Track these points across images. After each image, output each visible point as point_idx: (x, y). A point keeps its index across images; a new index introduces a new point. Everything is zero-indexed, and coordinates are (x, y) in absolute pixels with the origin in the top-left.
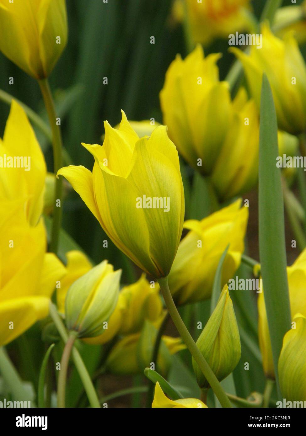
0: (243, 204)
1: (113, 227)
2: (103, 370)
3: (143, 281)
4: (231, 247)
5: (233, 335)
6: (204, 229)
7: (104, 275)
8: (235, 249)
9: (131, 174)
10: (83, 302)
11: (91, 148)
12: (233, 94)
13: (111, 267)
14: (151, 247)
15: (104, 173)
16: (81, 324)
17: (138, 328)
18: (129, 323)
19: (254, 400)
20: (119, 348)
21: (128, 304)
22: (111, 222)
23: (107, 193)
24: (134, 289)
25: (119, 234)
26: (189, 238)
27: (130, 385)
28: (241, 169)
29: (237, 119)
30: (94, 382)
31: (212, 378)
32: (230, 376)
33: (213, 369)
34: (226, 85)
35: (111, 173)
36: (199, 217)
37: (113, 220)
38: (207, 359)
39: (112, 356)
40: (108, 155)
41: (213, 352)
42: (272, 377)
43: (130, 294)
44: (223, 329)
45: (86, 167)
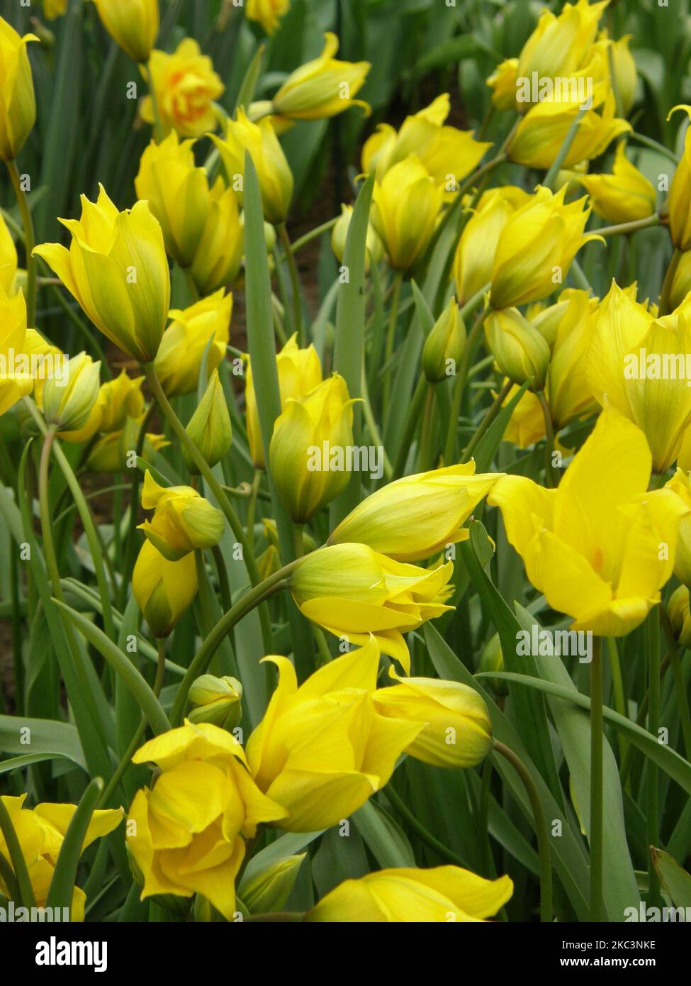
0: (226, 294)
1: (94, 308)
2: (84, 469)
3: (123, 376)
4: (216, 337)
5: (224, 421)
6: (188, 318)
7: (82, 367)
8: (220, 339)
9: (112, 251)
10: (62, 394)
11: (68, 223)
12: (211, 180)
13: (89, 358)
14: (136, 330)
15: (83, 250)
16: (61, 416)
17: (119, 425)
18: (110, 420)
19: (243, 489)
20: (101, 445)
21: (108, 400)
22: (92, 303)
23: (87, 272)
24: (114, 384)
25: (100, 315)
26: (172, 328)
27: (111, 483)
28: (221, 259)
29: (215, 206)
30: (78, 477)
31: (202, 465)
32: (219, 464)
33: (204, 456)
34: (204, 171)
35: (91, 250)
36: (182, 307)
37: (94, 300)
38: (198, 446)
39: (94, 454)
40: (86, 231)
41: (203, 439)
42: (261, 467)
43: (111, 390)
44: (214, 414)
45: (63, 245)
